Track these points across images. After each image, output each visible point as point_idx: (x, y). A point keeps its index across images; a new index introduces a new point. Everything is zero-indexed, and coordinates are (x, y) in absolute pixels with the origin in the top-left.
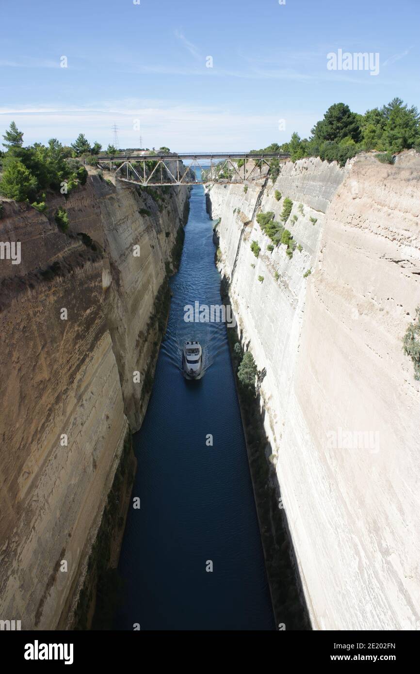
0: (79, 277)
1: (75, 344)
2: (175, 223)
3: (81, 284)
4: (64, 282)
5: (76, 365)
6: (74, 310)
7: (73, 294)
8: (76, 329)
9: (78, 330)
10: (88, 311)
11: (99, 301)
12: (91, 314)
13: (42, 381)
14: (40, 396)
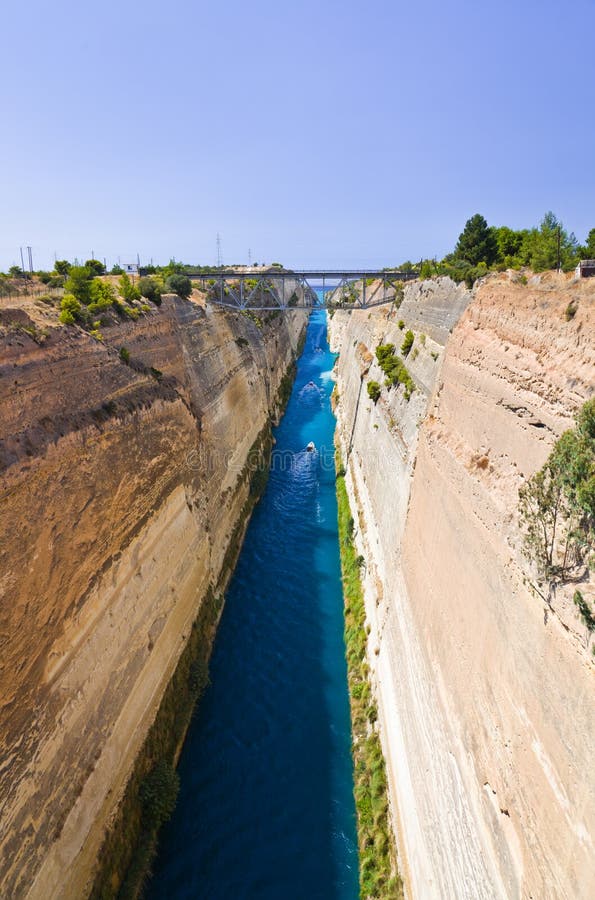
0: (144, 419)
1: (135, 499)
2: (285, 355)
3: (147, 427)
4: (122, 424)
5: (133, 525)
6: (134, 459)
7: (134, 440)
8: (136, 482)
9: (139, 483)
10: (155, 461)
11: (170, 448)
12: (159, 463)
13: (84, 544)
14: (82, 560)
